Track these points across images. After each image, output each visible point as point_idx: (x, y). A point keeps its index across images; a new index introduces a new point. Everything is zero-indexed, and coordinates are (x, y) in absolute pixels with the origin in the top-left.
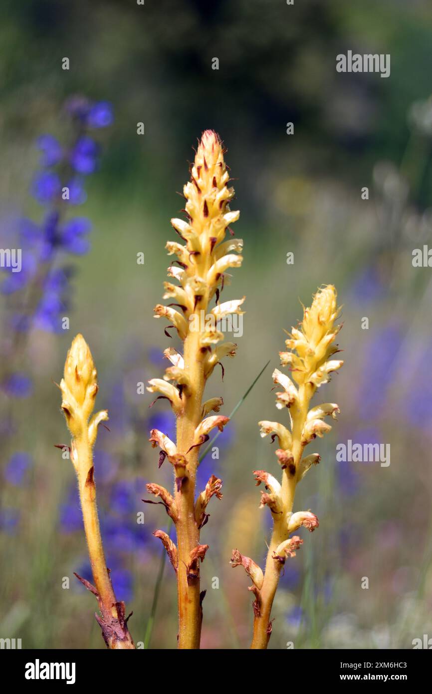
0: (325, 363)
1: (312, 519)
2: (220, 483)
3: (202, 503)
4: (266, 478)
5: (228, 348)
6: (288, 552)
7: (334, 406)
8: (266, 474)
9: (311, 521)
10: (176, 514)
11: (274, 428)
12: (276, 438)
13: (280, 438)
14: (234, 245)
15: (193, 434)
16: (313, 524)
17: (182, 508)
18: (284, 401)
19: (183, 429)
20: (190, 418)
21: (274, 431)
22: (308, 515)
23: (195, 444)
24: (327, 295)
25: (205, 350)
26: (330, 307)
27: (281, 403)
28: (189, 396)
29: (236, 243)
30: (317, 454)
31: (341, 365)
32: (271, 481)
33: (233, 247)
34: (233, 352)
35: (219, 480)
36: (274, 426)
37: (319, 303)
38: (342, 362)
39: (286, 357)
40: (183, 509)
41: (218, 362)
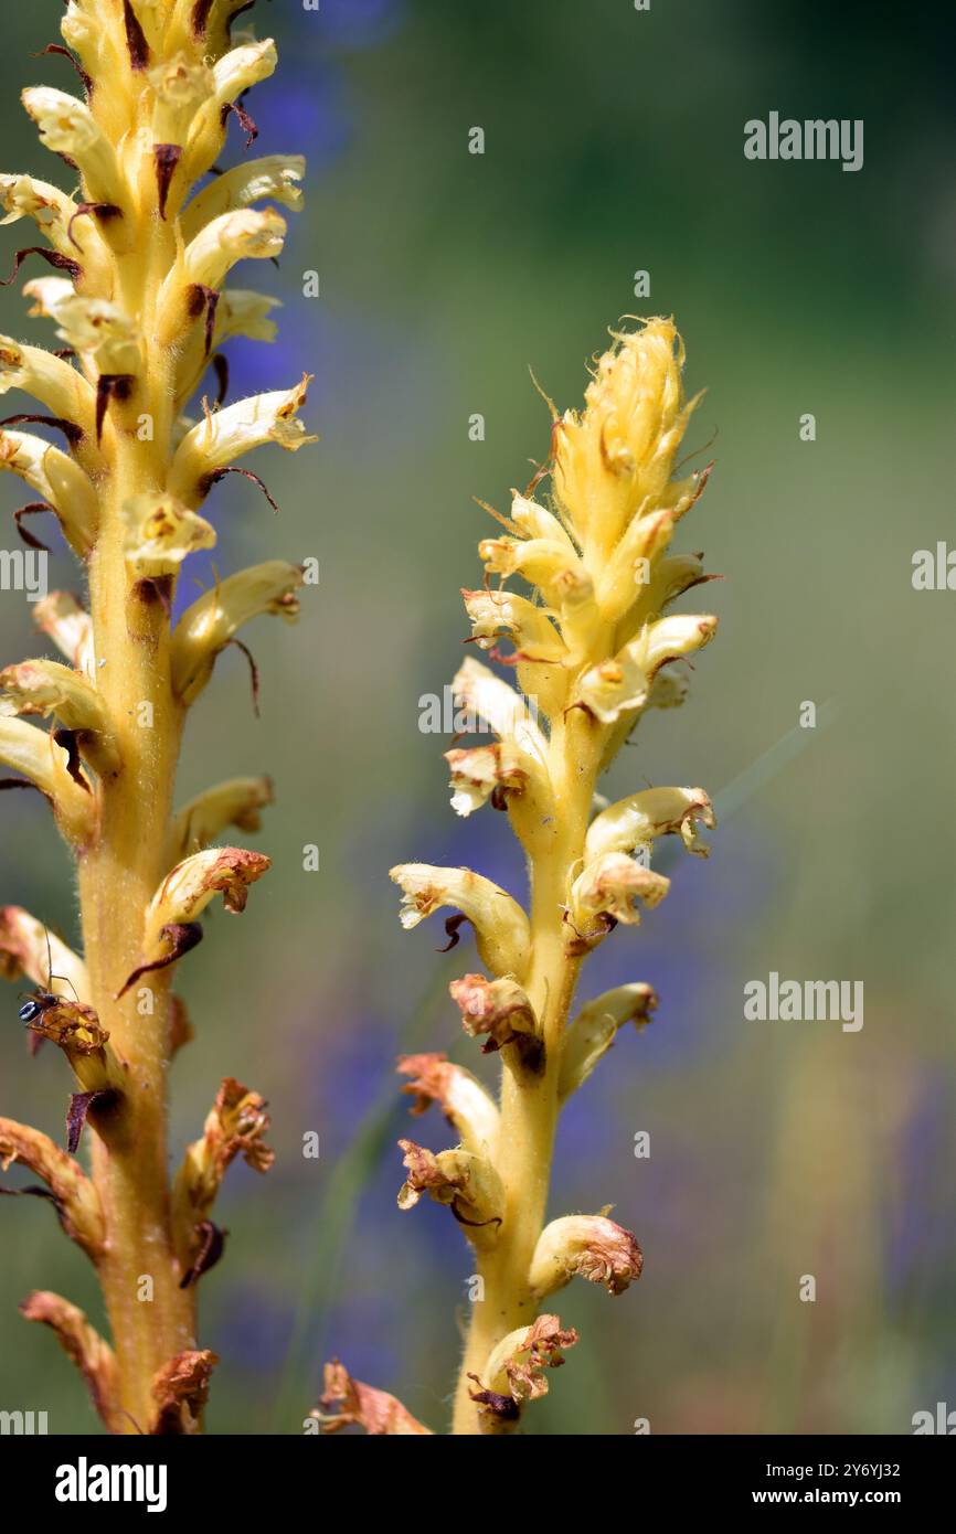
0: (644, 629)
1: (611, 1247)
2: (259, 1109)
3: (194, 1186)
4: (443, 1085)
5: (267, 584)
6: (520, 1377)
7: (694, 795)
8: (443, 1068)
9: (610, 1255)
10: (96, 1229)
11: (450, 891)
12: (461, 929)
13: (481, 929)
14: (266, 179)
15: (142, 919)
16: (617, 1265)
17: (114, 1207)
18: (477, 783)
19: (101, 905)
20: (125, 858)
21: (450, 901)
22: (601, 1228)
23: (148, 961)
24: (643, 356)
25: (153, 591)
26: (655, 403)
27: (466, 791)
28: (113, 775)
29: (275, 170)
30: (639, 988)
31: (706, 632)
32: (464, 1095)
33: (266, 185)
34: (288, 596)
35: (253, 1098)
36: (452, 883)
37: (609, 390)
38: (710, 619)
39: (490, 610)
40: (117, 1215)
41: (229, 640)
